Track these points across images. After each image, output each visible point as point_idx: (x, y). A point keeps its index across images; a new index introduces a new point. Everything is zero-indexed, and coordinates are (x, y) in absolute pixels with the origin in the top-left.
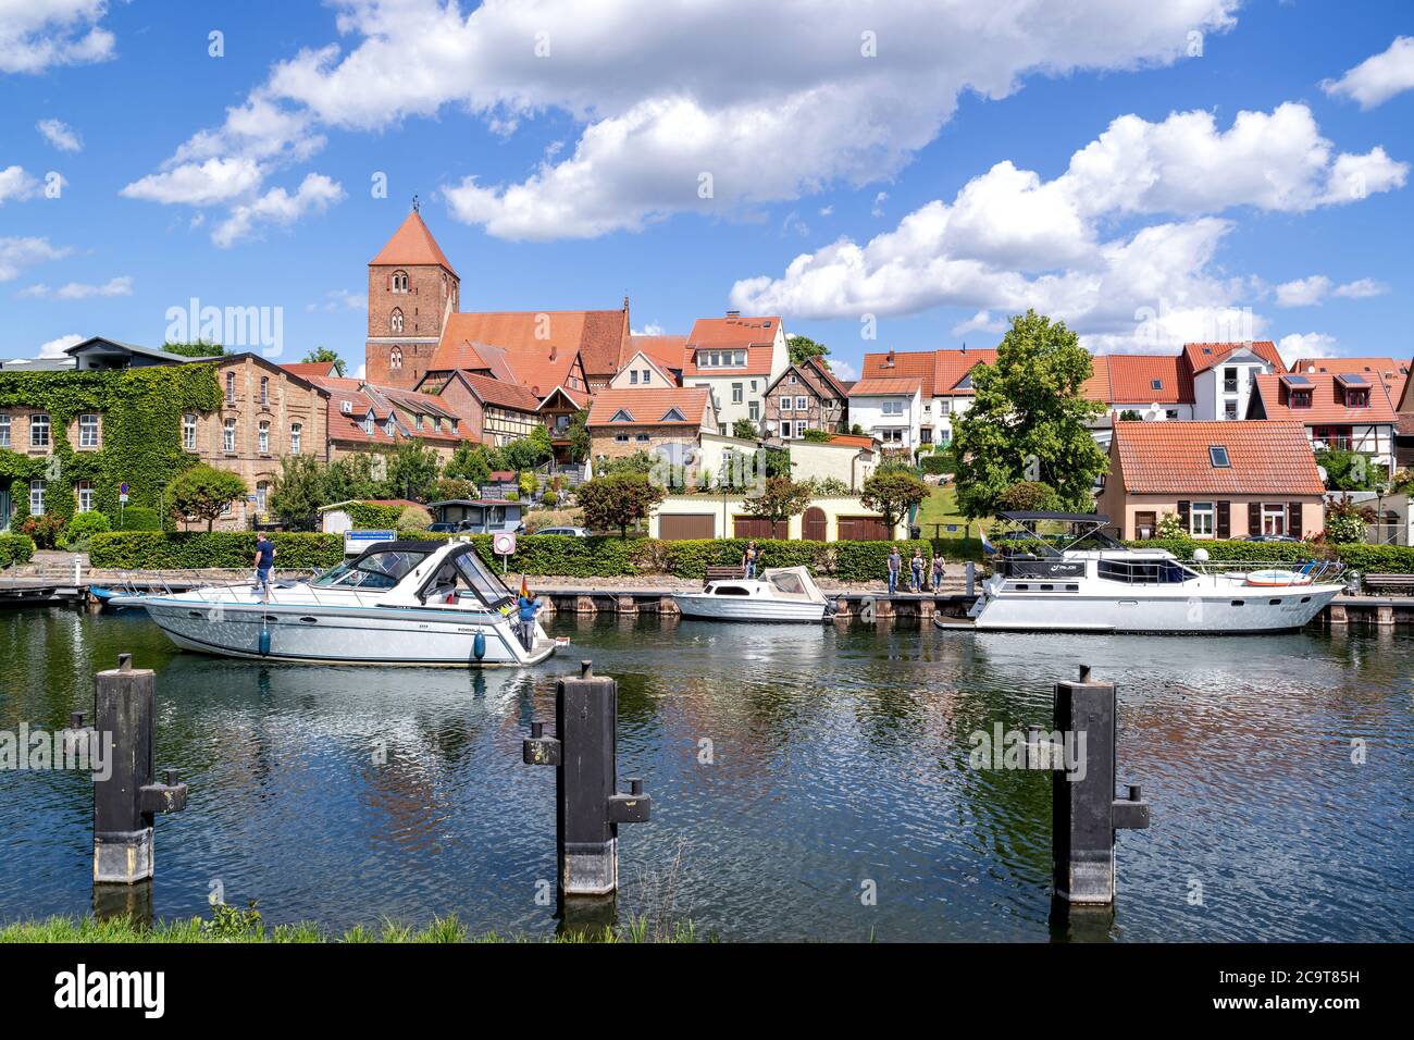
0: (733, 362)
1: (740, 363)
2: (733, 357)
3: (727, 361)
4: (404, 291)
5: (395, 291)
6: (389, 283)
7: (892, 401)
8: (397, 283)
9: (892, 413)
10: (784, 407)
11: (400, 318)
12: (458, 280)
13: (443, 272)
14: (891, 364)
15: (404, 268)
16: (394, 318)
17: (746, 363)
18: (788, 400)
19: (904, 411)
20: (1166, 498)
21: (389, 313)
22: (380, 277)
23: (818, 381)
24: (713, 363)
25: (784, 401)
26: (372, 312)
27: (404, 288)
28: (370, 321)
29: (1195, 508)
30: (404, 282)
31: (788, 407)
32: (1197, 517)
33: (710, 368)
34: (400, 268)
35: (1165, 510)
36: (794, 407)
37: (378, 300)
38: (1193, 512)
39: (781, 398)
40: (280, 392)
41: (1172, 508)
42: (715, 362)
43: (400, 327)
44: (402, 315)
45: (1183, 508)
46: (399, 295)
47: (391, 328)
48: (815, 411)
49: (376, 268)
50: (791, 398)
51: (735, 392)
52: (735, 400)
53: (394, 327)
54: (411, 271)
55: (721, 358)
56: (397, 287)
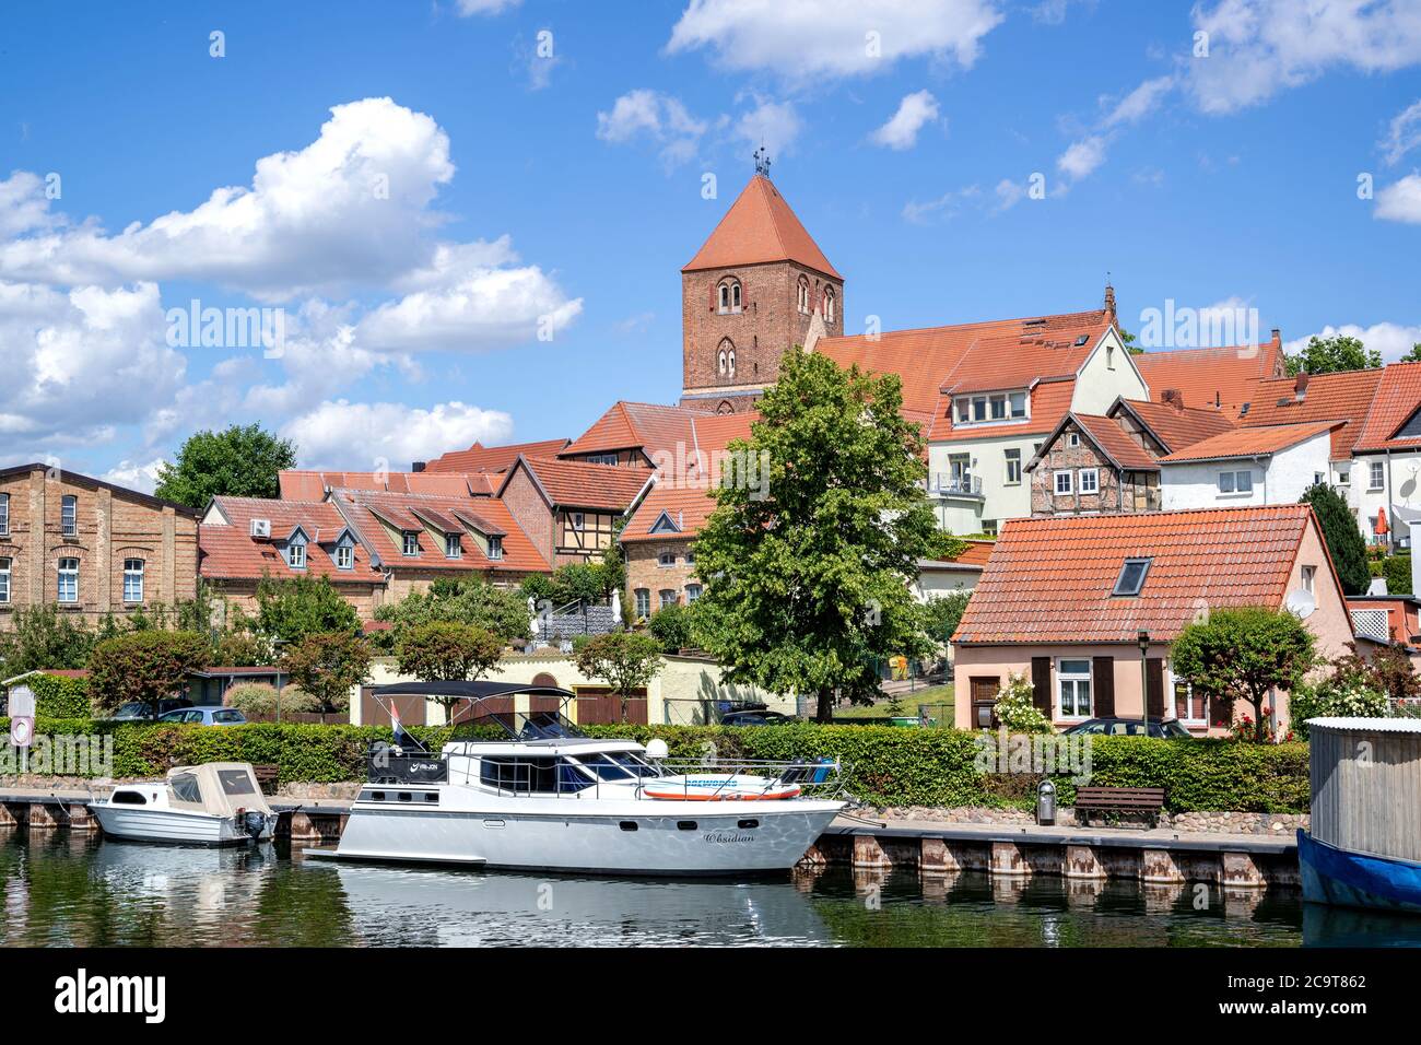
0: (1008, 412)
1: (1018, 413)
2: (1007, 404)
3: (998, 412)
4: (737, 310)
5: (722, 310)
6: (713, 298)
7: (1234, 469)
8: (725, 297)
9: (1236, 492)
10: (1060, 489)
11: (732, 355)
12: (840, 282)
13: (799, 272)
14: (1299, 398)
15: (735, 272)
16: (722, 356)
17: (1028, 413)
18: (1067, 477)
19: (1255, 486)
20: (1015, 651)
21: (715, 348)
22: (700, 291)
23: (1138, 438)
24: (977, 418)
25: (1060, 478)
26: (688, 349)
27: (737, 304)
28: (685, 363)
29: (1063, 670)
30: (737, 296)
31: (1068, 489)
32: (1067, 685)
33: (973, 425)
34: (728, 272)
35: (1014, 672)
36: (1076, 488)
37: (696, 328)
38: (1057, 677)
39: (1056, 473)
40: (100, 515)
41: (1022, 669)
42: (980, 415)
43: (732, 370)
44: (734, 349)
45: (1041, 670)
46: (727, 317)
47: (717, 372)
48: (1111, 493)
49: (693, 276)
50: (1070, 473)
51: (1010, 466)
52: (1012, 479)
53: (723, 370)
54: (746, 276)
55: (988, 407)
56: (725, 304)
